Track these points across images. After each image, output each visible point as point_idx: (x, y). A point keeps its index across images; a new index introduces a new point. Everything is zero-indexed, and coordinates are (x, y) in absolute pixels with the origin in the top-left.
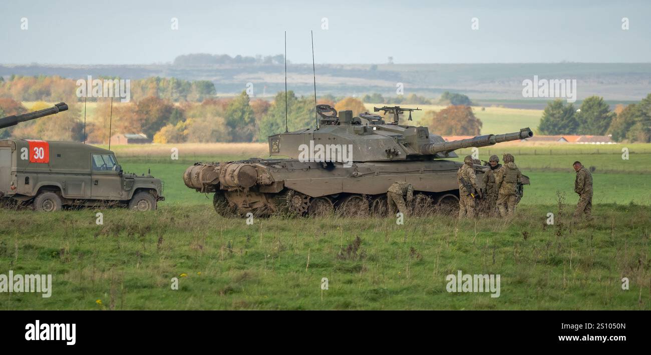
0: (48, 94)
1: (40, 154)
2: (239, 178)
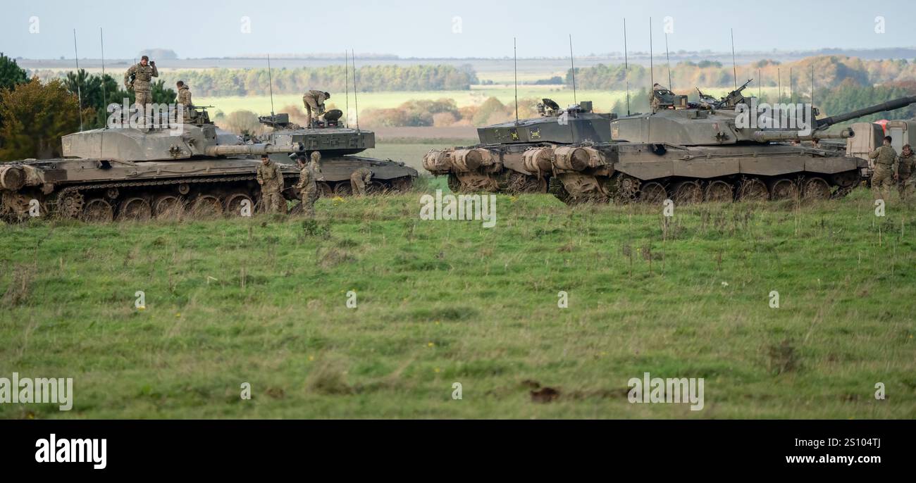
2: (571, 161)
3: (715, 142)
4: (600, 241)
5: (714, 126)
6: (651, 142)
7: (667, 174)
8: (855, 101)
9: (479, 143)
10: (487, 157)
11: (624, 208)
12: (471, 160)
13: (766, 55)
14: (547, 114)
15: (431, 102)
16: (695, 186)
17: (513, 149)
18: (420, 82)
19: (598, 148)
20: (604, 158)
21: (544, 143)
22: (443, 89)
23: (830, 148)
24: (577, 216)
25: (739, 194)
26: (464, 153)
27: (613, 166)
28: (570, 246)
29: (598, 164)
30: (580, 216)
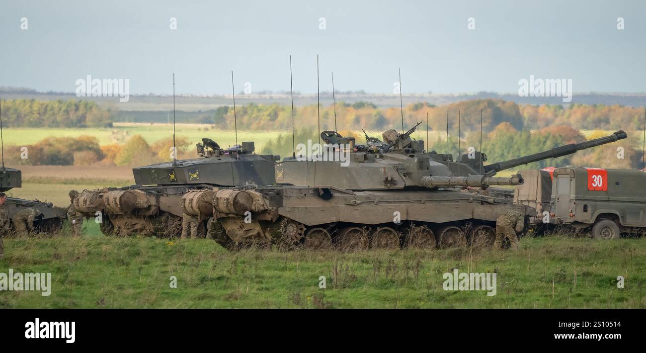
0: (607, 121)
1: (598, 182)
2: (234, 205)
3: (383, 187)
4: (267, 289)
5: (382, 170)
6: (317, 186)
7: (334, 219)
8: (511, 147)
9: (134, 184)
10: (142, 199)
11: (290, 254)
12: (125, 202)
13: (422, 97)
14: (206, 155)
15: (72, 139)
16: (361, 233)
17: (170, 190)
18: (59, 118)
19: (261, 191)
20: (268, 202)
21: (203, 186)
22: (85, 127)
23: (497, 195)
24: (241, 262)
25: (407, 243)
26: (118, 194)
27: (277, 210)
28: (237, 294)
29: (262, 208)
30: (244, 263)
